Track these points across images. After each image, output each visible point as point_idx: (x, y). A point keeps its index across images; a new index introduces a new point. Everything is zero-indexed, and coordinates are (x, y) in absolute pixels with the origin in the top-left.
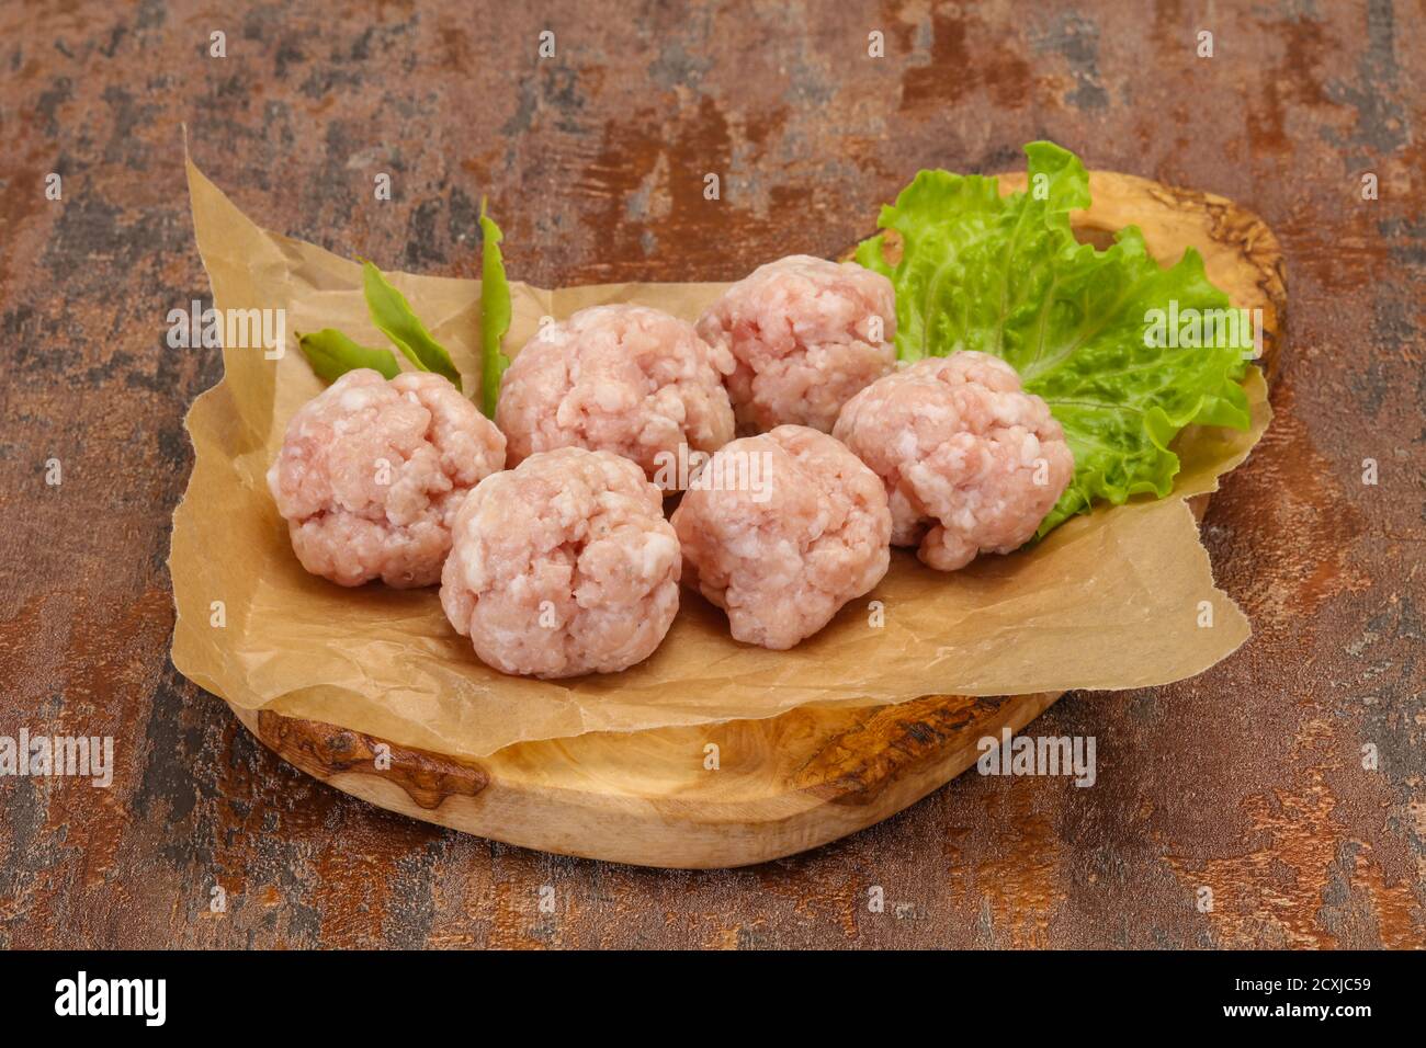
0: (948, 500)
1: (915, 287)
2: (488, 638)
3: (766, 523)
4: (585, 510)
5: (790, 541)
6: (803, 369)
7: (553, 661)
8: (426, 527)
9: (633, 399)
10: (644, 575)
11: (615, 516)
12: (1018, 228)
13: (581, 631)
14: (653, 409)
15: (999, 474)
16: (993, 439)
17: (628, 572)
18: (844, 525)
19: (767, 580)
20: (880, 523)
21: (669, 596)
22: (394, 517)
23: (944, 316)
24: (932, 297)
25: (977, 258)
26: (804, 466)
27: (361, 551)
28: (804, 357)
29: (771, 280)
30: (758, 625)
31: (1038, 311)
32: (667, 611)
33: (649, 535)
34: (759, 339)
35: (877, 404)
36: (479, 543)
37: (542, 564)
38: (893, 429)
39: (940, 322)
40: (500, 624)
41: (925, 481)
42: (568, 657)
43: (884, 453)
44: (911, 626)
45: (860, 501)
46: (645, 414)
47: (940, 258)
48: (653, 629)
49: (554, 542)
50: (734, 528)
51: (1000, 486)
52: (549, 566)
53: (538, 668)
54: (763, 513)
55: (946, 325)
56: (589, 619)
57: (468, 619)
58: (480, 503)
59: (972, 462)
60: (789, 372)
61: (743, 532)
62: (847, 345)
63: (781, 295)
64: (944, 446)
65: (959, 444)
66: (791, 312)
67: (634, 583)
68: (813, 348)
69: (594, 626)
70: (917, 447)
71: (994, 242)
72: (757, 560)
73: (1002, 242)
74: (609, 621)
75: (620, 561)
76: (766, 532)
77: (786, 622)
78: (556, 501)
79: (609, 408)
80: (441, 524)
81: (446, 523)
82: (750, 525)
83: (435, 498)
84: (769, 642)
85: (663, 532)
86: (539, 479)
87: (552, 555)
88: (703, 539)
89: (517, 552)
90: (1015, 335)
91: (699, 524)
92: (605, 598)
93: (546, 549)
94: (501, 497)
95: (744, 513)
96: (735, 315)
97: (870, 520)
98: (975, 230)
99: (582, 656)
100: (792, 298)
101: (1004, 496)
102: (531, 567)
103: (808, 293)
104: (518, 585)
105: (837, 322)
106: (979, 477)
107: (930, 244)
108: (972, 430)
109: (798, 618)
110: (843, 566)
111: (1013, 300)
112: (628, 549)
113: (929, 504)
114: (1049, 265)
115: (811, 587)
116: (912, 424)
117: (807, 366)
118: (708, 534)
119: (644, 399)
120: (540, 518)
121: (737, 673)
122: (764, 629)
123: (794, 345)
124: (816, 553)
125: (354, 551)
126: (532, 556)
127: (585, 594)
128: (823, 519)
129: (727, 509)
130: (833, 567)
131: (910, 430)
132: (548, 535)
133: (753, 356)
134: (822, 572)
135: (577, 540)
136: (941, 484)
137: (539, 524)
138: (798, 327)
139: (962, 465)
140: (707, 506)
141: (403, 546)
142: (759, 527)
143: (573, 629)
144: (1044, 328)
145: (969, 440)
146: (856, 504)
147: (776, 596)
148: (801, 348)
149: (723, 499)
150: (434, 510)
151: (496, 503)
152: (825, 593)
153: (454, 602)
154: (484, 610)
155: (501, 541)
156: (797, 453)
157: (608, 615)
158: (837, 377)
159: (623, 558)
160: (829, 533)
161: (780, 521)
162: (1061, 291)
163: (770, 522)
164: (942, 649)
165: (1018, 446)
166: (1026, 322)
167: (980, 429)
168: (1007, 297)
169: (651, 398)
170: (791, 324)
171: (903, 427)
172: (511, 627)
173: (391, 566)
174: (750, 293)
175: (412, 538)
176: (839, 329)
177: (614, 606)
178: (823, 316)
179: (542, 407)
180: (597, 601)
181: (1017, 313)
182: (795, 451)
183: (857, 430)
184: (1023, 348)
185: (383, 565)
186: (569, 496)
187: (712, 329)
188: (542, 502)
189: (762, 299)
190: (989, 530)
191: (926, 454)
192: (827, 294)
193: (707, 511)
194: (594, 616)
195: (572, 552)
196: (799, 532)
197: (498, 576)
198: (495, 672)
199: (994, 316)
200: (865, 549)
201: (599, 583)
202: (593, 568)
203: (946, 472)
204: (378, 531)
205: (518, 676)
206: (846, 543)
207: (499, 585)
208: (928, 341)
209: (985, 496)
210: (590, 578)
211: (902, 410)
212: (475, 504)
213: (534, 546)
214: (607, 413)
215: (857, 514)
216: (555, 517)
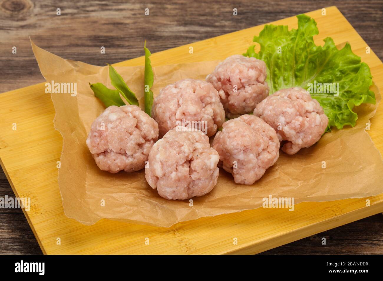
0: (295, 136)
1: (266, 60)
2: (163, 190)
3: (246, 150)
4: (192, 150)
5: (253, 154)
6: (244, 93)
7: (184, 196)
8: (138, 155)
9: (199, 110)
10: (211, 168)
11: (200, 151)
12: (296, 41)
13: (193, 186)
14: (204, 113)
15: (310, 128)
16: (307, 117)
17: (207, 168)
18: (268, 146)
19: (246, 166)
20: (277, 145)
21: (217, 172)
22: (129, 153)
23: (276, 69)
24: (272, 63)
25: (285, 51)
26: (253, 129)
27: (119, 164)
28: (244, 89)
29: (233, 66)
30: (243, 178)
31: (304, 66)
32: (217, 177)
33: (211, 155)
34: (230, 84)
35: (271, 107)
36: (160, 163)
37: (180, 168)
38: (277, 115)
39: (275, 71)
40: (168, 186)
41: (288, 132)
42: (188, 194)
43: (274, 123)
44: (287, 174)
45: (271, 139)
46: (202, 115)
47: (273, 51)
48: (213, 183)
49: (183, 161)
50: (235, 151)
51: (310, 131)
52: (183, 169)
53: (179, 198)
54: (245, 146)
55: (277, 72)
56: (195, 183)
57: (156, 184)
58: (158, 149)
59: (302, 125)
60: (240, 94)
61: (238, 152)
62: (256, 85)
63: (237, 71)
64: (294, 121)
65: (298, 120)
66: (241, 76)
67: (208, 171)
68: (247, 87)
69: (197, 185)
70: (285, 121)
71: (289, 46)
72: (243, 160)
73: (292, 45)
74: (201, 183)
75: (204, 165)
76: (245, 151)
77: (252, 178)
78: (182, 148)
79: (192, 114)
80: (143, 153)
81: (144, 153)
82: (241, 150)
83: (140, 145)
84: (247, 183)
85: (215, 154)
86: (176, 141)
87: (183, 165)
88: (225, 154)
89: (172, 165)
90: (298, 74)
91: (224, 150)
92: (200, 177)
93: (181, 163)
94: (165, 148)
95: (239, 147)
96: (222, 77)
97: (274, 144)
98: (283, 42)
99: (192, 193)
100: (241, 72)
101: (311, 134)
102: (177, 169)
103: (245, 70)
104: (173, 175)
105: (254, 78)
106: (304, 129)
107: (269, 47)
108: (301, 115)
109: (255, 176)
110: (269, 160)
111: (297, 62)
112: (206, 161)
113: (289, 138)
114: (307, 52)
115: (259, 167)
116: (283, 114)
117: (245, 92)
118: (227, 153)
119: (202, 110)
120: (178, 154)
121: (238, 193)
122: (245, 180)
123: (241, 86)
124: (261, 157)
125: (117, 164)
126: (177, 166)
127: (194, 176)
128: (262, 146)
129: (233, 145)
130: (266, 160)
131: (282, 116)
132: (181, 159)
133: (229, 90)
134: (263, 162)
135: (190, 159)
136: (293, 132)
137: (178, 156)
138: (243, 81)
139: (299, 126)
140: (227, 144)
141: (132, 161)
142: (244, 150)
143: (190, 186)
144: (306, 71)
145: (301, 119)
146: (270, 139)
147: (249, 170)
148: (243, 87)
149: (231, 143)
150: (140, 149)
151: (164, 150)
152: (263, 168)
153: (151, 179)
154: (162, 183)
155: (167, 162)
156: (250, 125)
157: (201, 181)
158: (254, 95)
159: (205, 164)
160: (264, 150)
161: (250, 148)
162: (310, 59)
163: (247, 149)
164: (299, 182)
165: (315, 119)
166: (301, 69)
167: (303, 114)
168: (294, 62)
169: (203, 109)
170: (240, 80)
171: (280, 115)
172: (171, 187)
173: (128, 167)
174: (227, 70)
175: (134, 159)
176: (254, 80)
177: (203, 178)
178: (250, 77)
179: (171, 113)
180: (198, 178)
181: (299, 67)
182: (249, 124)
183: (264, 115)
184: (301, 77)
185: (125, 168)
186: (186, 146)
187: (214, 81)
188: (178, 149)
189: (231, 73)
190: (306, 143)
191: (288, 123)
192: (250, 70)
193: (226, 146)
194: (197, 182)
195: (188, 163)
196: (256, 151)
197: (167, 173)
198: (166, 200)
199: (291, 68)
200: (274, 153)
201: (198, 172)
202: (196, 168)
203: (295, 129)
204: (124, 157)
205: (172, 200)
206: (269, 152)
207: (167, 175)
208: (272, 77)
209: (305, 134)
210: (195, 171)
211: (279, 110)
212: (156, 150)
213: (177, 163)
214: (191, 115)
215: (271, 143)
216: (183, 153)
